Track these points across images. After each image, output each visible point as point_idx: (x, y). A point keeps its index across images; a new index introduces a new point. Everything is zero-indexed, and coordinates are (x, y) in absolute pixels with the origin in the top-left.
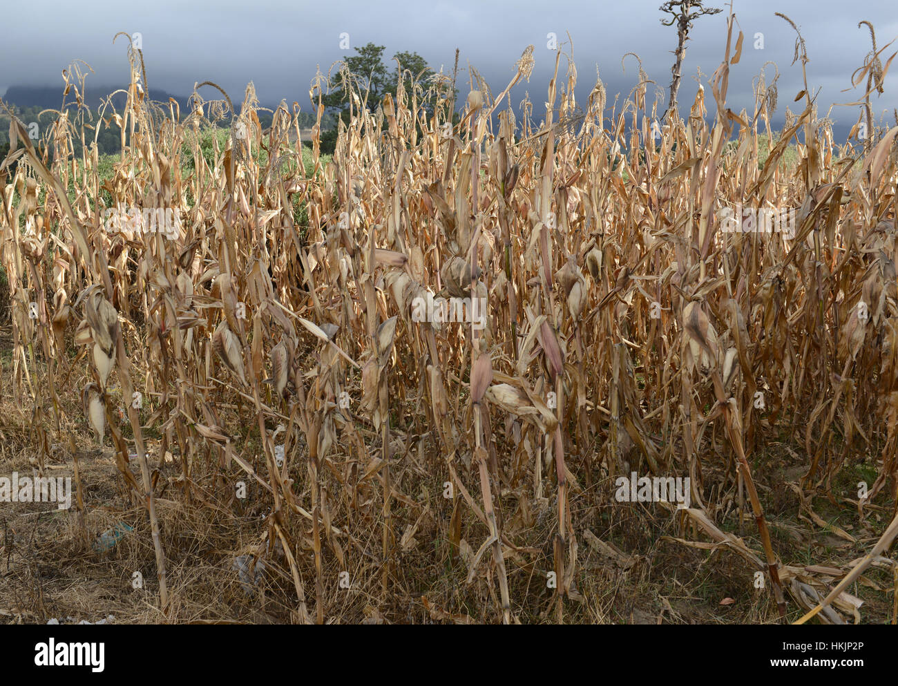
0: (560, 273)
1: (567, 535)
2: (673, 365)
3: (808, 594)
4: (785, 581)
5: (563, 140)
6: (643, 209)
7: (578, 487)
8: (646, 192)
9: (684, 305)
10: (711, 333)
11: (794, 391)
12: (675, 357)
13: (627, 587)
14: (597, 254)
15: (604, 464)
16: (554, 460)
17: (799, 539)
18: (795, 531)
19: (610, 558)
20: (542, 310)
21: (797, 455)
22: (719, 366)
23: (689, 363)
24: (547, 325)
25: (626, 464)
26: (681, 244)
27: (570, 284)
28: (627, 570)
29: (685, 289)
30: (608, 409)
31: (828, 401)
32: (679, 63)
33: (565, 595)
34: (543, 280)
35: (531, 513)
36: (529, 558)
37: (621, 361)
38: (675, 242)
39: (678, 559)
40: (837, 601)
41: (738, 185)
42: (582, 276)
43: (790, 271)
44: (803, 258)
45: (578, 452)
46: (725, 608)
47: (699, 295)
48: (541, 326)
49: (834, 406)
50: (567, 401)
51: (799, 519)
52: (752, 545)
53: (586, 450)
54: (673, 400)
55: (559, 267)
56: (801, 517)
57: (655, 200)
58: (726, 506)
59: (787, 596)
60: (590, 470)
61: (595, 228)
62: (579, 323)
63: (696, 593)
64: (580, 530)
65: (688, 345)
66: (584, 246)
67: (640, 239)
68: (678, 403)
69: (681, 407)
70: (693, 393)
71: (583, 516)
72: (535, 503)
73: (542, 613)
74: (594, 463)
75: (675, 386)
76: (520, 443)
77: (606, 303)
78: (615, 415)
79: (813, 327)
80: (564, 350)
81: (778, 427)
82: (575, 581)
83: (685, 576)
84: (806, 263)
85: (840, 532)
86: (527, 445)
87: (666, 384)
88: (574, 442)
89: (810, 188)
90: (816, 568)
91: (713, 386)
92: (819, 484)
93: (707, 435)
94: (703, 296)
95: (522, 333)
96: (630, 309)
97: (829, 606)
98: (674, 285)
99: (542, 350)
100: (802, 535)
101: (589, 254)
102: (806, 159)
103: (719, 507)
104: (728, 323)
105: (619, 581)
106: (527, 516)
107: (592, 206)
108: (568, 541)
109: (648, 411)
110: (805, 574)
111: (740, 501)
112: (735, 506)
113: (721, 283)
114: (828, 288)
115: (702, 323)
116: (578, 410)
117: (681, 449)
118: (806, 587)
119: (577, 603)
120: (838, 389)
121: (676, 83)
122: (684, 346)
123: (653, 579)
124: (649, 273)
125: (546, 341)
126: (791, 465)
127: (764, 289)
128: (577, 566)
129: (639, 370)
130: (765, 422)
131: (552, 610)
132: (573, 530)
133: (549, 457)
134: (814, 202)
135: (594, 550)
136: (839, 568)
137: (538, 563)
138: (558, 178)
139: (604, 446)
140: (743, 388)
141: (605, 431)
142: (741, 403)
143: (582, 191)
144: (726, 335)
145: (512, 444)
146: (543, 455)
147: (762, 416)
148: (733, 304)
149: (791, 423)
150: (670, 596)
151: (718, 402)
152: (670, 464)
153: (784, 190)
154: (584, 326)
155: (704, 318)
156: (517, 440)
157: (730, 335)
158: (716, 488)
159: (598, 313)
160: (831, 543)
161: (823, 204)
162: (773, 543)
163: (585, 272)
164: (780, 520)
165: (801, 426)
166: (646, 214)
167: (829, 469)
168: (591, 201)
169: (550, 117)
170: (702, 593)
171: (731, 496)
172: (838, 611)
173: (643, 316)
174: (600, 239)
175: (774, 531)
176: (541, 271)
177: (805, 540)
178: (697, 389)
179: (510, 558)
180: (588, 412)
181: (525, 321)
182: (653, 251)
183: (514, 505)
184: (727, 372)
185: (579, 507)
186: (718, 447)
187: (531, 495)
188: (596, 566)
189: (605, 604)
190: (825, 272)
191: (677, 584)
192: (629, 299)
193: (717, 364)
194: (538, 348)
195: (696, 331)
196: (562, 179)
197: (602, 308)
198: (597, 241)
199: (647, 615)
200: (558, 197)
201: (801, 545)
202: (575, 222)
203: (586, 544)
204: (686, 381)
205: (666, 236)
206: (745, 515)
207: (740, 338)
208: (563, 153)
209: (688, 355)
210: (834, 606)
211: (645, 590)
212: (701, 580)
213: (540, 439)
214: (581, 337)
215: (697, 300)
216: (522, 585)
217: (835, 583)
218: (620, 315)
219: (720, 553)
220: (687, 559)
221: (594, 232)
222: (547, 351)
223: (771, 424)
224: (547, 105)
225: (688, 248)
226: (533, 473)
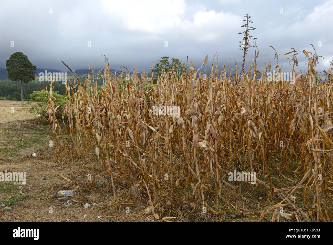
0: (216, 113)
1: (219, 181)
2: (245, 137)
3: (282, 196)
4: (276, 192)
5: (216, 79)
6: (237, 96)
7: (221, 169)
8: (237, 92)
9: (248, 121)
10: (255, 128)
11: (277, 143)
12: (246, 135)
13: (235, 195)
14: (225, 108)
15: (228, 163)
16: (215, 161)
17: (279, 181)
18: (278, 179)
19: (230, 187)
20: (211, 123)
21: (278, 160)
22: (258, 137)
23: (250, 136)
24: (212, 127)
25: (234, 163)
26: (247, 105)
27: (218, 116)
28: (235, 190)
29: (248, 117)
30: (229, 149)
31: (286, 146)
32: (244, 59)
33: (219, 197)
34: (211, 115)
35: (209, 176)
36: (209, 187)
37: (232, 136)
38: (245, 104)
39: (248, 187)
40: (290, 197)
41: (261, 90)
42: (221, 114)
43: (275, 112)
44: (278, 108)
45: (221, 160)
46: (260, 200)
47: (252, 118)
48: (211, 127)
49: (287, 147)
50: (218, 147)
51: (279, 176)
52: (267, 183)
53: (223, 159)
54: (246, 146)
55: (215, 112)
56: (280, 176)
57: (240, 94)
58: (260, 173)
59: (276, 196)
60: (224, 164)
61: (224, 102)
62: (221, 126)
63: (253, 196)
64: (222, 180)
65: (249, 131)
66: (222, 106)
67: (236, 104)
68: (247, 146)
69: (248, 147)
70: (251, 144)
71: (223, 176)
72: (210, 173)
73: (213, 202)
74: (225, 162)
75: (246, 142)
76: (206, 157)
77: (228, 121)
78: (231, 150)
79: (282, 126)
80: (217, 133)
81: (273, 152)
82: (221, 193)
83: (250, 192)
84: (279, 110)
85: (290, 180)
86: (208, 158)
87: (244, 141)
88: (220, 157)
89: (280, 90)
90: (284, 189)
91: (256, 142)
92: (284, 167)
93: (255, 155)
94: (253, 118)
95: (206, 129)
96: (234, 122)
97: (288, 199)
98: (245, 115)
99: (211, 133)
100: (280, 180)
101: (223, 108)
102: (279, 83)
103: (258, 173)
104: (260, 125)
105: (233, 193)
106: (208, 176)
107: (224, 96)
108: (219, 183)
109: (239, 149)
110: (281, 190)
111: (264, 172)
112: (262, 173)
113: (257, 115)
114: (285, 116)
115: (253, 125)
116: (221, 149)
117: (248, 159)
118: (281, 194)
119: (222, 199)
120: (288, 142)
121: (244, 65)
122: (248, 131)
123: (241, 193)
124: (238, 113)
125: (212, 131)
126: (277, 162)
127: (269, 116)
128: (222, 189)
129: (236, 138)
130: (270, 151)
131: (215, 201)
132: (220, 180)
133: (214, 161)
134: (281, 94)
135: (226, 185)
136: (290, 189)
137: (211, 189)
138: (214, 89)
139: (228, 158)
140: (264, 142)
141: (228, 154)
142: (264, 146)
143: (221, 92)
144: (259, 128)
145: (204, 158)
146: (212, 160)
147: (269, 150)
148: (261, 120)
149: (276, 151)
150: (246, 197)
151: (258, 146)
152: (245, 162)
153: (273, 91)
154: (222, 127)
155: (253, 124)
156: (205, 157)
157: (260, 129)
158: (257, 168)
159: (226, 124)
160: (287, 182)
161: (283, 94)
162: (273, 182)
163: (222, 113)
164: (274, 177)
165: (279, 152)
166: (238, 98)
167: (287, 163)
168: (223, 95)
169: (212, 73)
170: (254, 196)
171: (261, 171)
172: (290, 200)
173: (237, 124)
174: (226, 104)
175: (273, 179)
176: (211, 113)
177: (281, 182)
178: (252, 143)
179: (204, 187)
180: (224, 149)
181: (207, 126)
182: (240, 107)
183: (205, 174)
184: (260, 138)
185: (222, 174)
186: (257, 158)
187: (209, 171)
188: (227, 189)
189: (229, 199)
190: (284, 112)
191: (248, 194)
192: (233, 120)
193: (257, 136)
194: (210, 132)
195: (251, 127)
196: (215, 89)
197: (227, 122)
198: (225, 105)
199: (240, 202)
200: (215, 94)
201: (280, 183)
202: (219, 100)
203: (224, 184)
204: (249, 140)
205: (243, 103)
206: (265, 175)
207: (263, 129)
208: (216, 83)
209: (249, 134)
210: (289, 199)
211: (239, 195)
212: (254, 193)
213: (211, 156)
214: (222, 129)
215: (251, 119)
216: (207, 194)
217: (289, 193)
218: (231, 124)
219: (259, 185)
220: (250, 187)
221: (224, 103)
222: (212, 133)
223: (271, 152)
224: (211, 70)
225: (249, 106)
226: (210, 165)
